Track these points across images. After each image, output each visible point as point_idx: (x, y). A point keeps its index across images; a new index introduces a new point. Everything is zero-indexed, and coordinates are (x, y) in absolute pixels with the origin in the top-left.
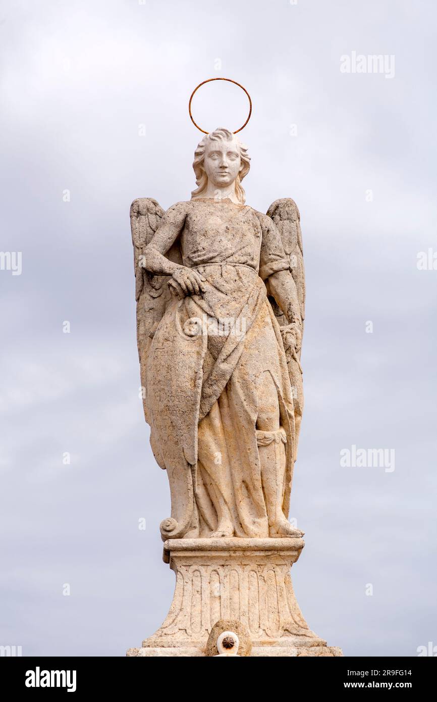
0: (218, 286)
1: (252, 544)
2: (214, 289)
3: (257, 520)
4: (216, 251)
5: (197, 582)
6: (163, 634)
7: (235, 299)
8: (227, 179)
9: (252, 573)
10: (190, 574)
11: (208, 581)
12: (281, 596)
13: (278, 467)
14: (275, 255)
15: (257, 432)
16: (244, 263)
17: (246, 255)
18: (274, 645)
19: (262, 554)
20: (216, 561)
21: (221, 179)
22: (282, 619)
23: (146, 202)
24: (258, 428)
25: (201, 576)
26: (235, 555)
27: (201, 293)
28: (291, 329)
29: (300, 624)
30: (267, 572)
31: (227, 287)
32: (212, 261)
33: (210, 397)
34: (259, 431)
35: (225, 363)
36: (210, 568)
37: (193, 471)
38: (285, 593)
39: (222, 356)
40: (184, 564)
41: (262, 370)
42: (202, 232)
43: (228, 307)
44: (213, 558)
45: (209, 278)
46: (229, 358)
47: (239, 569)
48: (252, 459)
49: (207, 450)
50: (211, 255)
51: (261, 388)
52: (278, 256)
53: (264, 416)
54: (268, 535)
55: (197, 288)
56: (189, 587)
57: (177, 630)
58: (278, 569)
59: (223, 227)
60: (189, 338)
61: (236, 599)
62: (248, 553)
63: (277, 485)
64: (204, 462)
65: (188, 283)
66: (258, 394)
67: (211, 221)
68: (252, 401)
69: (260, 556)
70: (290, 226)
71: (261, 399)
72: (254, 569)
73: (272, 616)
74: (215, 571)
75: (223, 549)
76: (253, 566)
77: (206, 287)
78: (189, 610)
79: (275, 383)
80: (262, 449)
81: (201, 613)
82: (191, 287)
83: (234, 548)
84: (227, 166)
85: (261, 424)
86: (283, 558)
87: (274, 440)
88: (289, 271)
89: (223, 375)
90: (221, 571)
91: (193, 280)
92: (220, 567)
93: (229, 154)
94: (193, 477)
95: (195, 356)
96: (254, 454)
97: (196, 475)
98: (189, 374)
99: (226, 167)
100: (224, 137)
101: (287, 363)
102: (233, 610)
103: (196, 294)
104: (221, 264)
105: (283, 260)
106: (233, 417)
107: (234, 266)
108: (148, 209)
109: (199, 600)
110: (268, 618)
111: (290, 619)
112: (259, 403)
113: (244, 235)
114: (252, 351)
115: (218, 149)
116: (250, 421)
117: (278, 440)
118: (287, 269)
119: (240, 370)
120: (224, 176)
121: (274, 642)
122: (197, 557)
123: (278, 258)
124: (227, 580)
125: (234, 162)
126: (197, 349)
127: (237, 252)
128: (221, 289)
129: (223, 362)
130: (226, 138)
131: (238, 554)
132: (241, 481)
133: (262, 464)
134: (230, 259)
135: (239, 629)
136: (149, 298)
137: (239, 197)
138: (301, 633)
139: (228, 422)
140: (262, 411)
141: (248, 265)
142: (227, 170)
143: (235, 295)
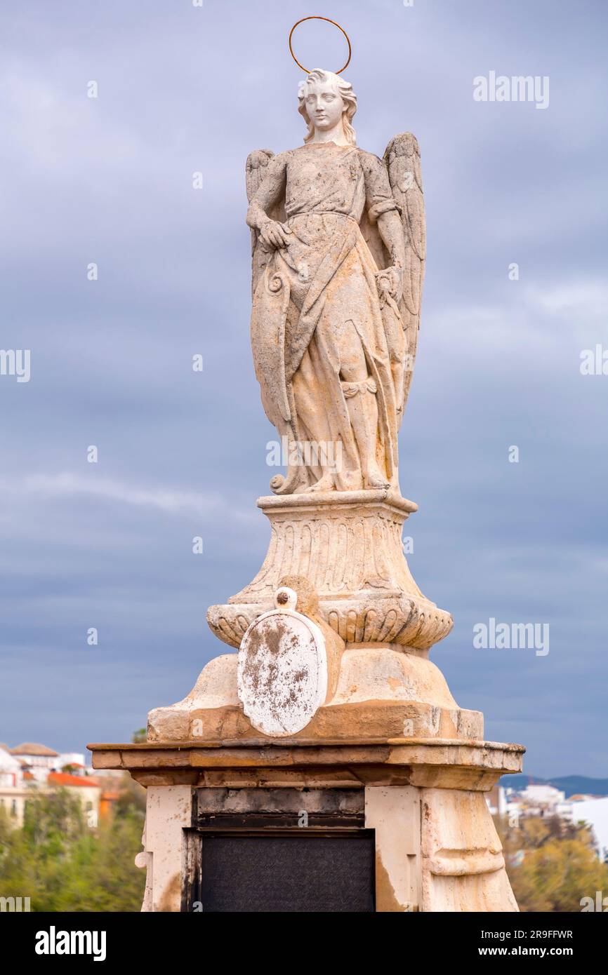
0: (301, 237)
1: (335, 498)
2: (298, 241)
3: (351, 473)
4: (303, 200)
5: (290, 539)
6: (250, 591)
7: (317, 249)
8: (325, 122)
9: (341, 526)
10: (283, 530)
11: (299, 536)
12: (367, 548)
13: (366, 418)
14: (380, 196)
15: (342, 384)
16: (332, 210)
17: (334, 201)
18: (350, 598)
19: (348, 507)
20: (306, 516)
21: (319, 123)
22: (366, 572)
23: (258, 155)
24: (343, 378)
25: (293, 532)
26: (321, 509)
27: (285, 246)
28: (388, 273)
29: (382, 575)
30: (355, 525)
31: (309, 237)
32: (300, 211)
33: (297, 351)
34: (344, 383)
35: (308, 317)
36: (302, 524)
37: (293, 427)
38: (372, 545)
39: (304, 310)
40: (278, 521)
41: (343, 320)
42: (295, 182)
43: (310, 258)
44: (301, 514)
45: (295, 231)
46: (311, 311)
47: (329, 523)
48: (341, 412)
49: (302, 405)
50: (299, 205)
51: (343, 339)
52: (383, 196)
53: (346, 367)
54: (362, 487)
55: (281, 242)
56: (282, 543)
57: (264, 586)
58: (366, 521)
59: (315, 175)
60: (273, 294)
61: (325, 553)
62: (335, 507)
63: (367, 436)
64: (302, 416)
65: (272, 237)
66: (338, 345)
67: (304, 170)
68: (334, 353)
69: (346, 510)
70: (406, 162)
71: (342, 350)
72: (343, 522)
73: (357, 569)
74: (307, 526)
75: (309, 504)
76: (342, 519)
77: (290, 239)
78: (279, 565)
79: (357, 332)
80: (350, 400)
81: (290, 569)
82: (275, 242)
83: (319, 503)
84: (323, 108)
85: (345, 375)
86: (369, 510)
87: (359, 391)
88: (397, 212)
89: (306, 329)
90: (312, 525)
91: (276, 233)
92: (312, 522)
93: (324, 95)
94: (294, 432)
95: (278, 311)
96: (342, 406)
97: (297, 430)
98: (273, 330)
99: (322, 110)
100: (317, 79)
101: (381, 310)
102: (321, 564)
103: (281, 248)
104: (308, 213)
105: (389, 200)
106: (323, 370)
107: (321, 214)
108: (260, 162)
109: (290, 555)
110: (353, 571)
111: (374, 572)
112: (340, 354)
113: (336, 180)
114: (334, 302)
115: (312, 93)
116: (334, 374)
117: (363, 390)
118: (393, 210)
119: (323, 321)
120: (322, 120)
121: (350, 595)
122: (288, 513)
123: (383, 198)
124: (317, 534)
125: (332, 104)
126: (281, 304)
127: (325, 199)
128: (304, 240)
129: (306, 315)
130: (319, 80)
131: (325, 508)
132: (337, 434)
133: (351, 417)
134: (316, 208)
135: (301, 584)
136: (261, 253)
137: (348, 139)
138: (380, 585)
139: (320, 375)
140: (343, 362)
141: (337, 211)
142: (323, 113)
143: (317, 245)
